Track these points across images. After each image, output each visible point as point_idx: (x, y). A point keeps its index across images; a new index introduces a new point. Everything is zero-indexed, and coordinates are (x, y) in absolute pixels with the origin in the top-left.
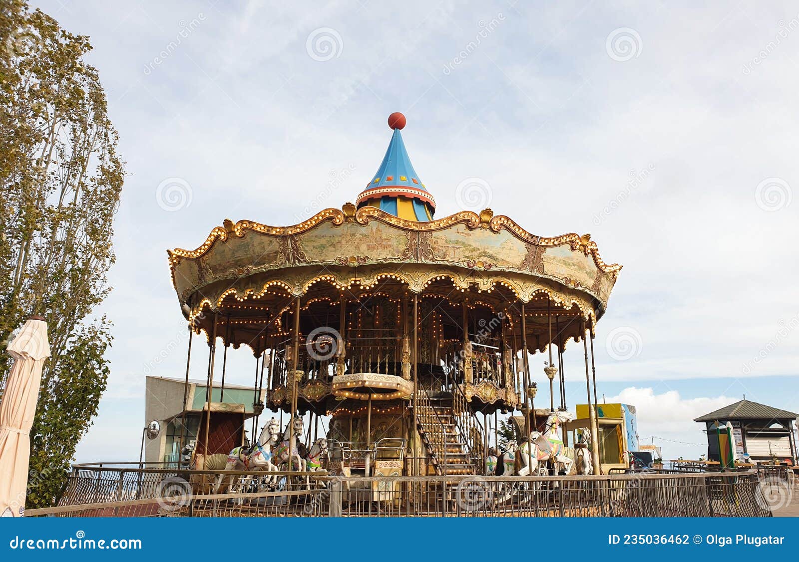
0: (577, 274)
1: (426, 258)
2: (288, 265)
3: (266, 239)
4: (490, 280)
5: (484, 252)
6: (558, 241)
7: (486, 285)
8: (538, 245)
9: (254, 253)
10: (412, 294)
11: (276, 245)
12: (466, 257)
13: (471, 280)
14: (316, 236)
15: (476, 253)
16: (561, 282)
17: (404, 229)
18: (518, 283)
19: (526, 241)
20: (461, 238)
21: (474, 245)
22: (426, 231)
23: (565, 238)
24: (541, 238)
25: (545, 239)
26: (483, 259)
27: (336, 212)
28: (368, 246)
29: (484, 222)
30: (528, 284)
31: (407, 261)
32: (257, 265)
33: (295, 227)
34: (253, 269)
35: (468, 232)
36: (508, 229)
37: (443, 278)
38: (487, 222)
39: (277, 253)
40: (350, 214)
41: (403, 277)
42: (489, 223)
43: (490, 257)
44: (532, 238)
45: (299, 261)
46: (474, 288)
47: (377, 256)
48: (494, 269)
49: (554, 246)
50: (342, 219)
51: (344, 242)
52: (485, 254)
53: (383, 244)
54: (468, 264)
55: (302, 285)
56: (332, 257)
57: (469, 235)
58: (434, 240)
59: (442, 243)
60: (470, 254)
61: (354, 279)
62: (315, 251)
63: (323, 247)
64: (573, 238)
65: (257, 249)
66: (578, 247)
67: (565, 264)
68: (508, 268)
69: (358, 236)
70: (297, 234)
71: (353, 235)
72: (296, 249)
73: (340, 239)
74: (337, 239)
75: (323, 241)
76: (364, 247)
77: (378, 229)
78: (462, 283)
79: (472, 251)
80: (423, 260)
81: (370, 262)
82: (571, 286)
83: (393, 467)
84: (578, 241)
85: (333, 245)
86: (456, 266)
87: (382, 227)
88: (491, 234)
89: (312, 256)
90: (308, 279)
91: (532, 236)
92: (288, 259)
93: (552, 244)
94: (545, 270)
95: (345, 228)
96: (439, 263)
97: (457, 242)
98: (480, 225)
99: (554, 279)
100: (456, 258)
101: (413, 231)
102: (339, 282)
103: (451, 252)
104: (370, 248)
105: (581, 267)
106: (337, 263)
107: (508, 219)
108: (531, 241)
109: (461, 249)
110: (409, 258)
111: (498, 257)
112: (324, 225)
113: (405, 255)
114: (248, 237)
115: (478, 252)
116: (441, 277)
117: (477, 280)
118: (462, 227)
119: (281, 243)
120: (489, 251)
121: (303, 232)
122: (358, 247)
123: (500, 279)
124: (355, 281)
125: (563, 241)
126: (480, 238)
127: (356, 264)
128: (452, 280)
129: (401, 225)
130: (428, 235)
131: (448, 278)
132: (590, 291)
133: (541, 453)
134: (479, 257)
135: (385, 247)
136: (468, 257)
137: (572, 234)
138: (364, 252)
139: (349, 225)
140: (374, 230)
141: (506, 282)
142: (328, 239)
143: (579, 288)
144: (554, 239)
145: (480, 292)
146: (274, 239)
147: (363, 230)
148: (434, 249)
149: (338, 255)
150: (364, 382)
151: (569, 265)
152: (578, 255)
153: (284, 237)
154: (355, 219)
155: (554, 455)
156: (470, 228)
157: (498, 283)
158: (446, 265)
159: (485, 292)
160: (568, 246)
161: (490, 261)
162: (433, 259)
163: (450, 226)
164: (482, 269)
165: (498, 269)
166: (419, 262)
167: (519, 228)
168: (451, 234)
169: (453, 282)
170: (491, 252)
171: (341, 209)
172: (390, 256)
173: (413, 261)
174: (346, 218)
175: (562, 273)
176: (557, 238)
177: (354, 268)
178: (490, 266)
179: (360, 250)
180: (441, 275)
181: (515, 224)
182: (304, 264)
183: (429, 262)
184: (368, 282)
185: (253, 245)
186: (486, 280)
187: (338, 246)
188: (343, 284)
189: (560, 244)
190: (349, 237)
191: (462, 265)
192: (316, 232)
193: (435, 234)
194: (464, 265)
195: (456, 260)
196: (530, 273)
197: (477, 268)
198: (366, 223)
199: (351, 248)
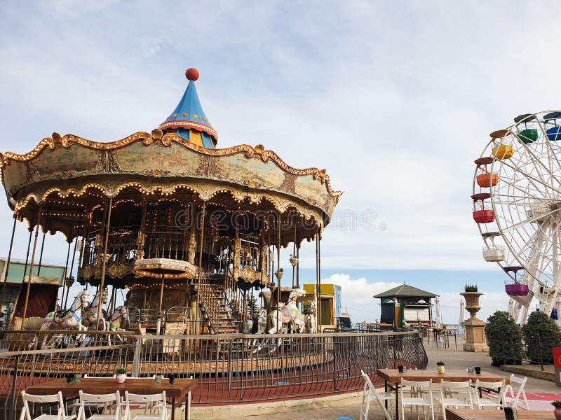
0: (316, 196)
1: (214, 176)
2: (104, 172)
3: (87, 151)
4: (259, 195)
5: (256, 175)
6: (305, 173)
7: (255, 199)
8: (292, 174)
9: (77, 162)
10: (202, 202)
11: (96, 157)
12: (243, 177)
13: (245, 194)
14: (129, 152)
15: (250, 176)
16: (306, 201)
17: (199, 153)
18: (277, 199)
19: (285, 170)
20: (240, 163)
21: (249, 170)
22: (216, 156)
23: (310, 171)
24: (295, 169)
26: (255, 180)
27: (147, 135)
28: (170, 163)
29: (257, 154)
30: (284, 200)
31: (200, 177)
32: (78, 170)
33: (113, 143)
34: (76, 174)
35: (245, 159)
36: (274, 161)
37: (225, 191)
38: (260, 155)
39: (96, 162)
40: (157, 137)
41: (195, 188)
43: (260, 179)
45: (114, 170)
46: (247, 200)
47: (175, 171)
48: (262, 188)
49: (302, 175)
50: (151, 141)
51: (151, 159)
52: (256, 177)
53: (181, 162)
54: (245, 183)
55: (115, 188)
56: (140, 169)
57: (246, 162)
58: (221, 163)
59: (226, 166)
60: (246, 176)
61: (156, 187)
62: (128, 163)
63: (134, 161)
64: (315, 172)
66: (317, 177)
67: (309, 188)
68: (272, 188)
69: (163, 155)
70: (113, 149)
71: (159, 154)
72: (112, 161)
73: (148, 156)
74: (145, 156)
75: (134, 156)
76: (166, 164)
77: (178, 151)
78: (239, 196)
79: (248, 174)
80: (211, 177)
81: (171, 175)
82: (311, 204)
84: (318, 173)
85: (142, 160)
86: (235, 184)
87: (182, 149)
88: (262, 162)
89: (124, 166)
90: (120, 184)
91: (289, 167)
92: (105, 168)
94: (296, 191)
95: (153, 148)
96: (223, 180)
97: (237, 166)
98: (254, 156)
99: (301, 198)
100: (235, 177)
101: (205, 155)
102: (144, 189)
103: (233, 173)
104: (171, 164)
105: (318, 192)
106: (145, 174)
107: (274, 153)
108: (288, 170)
109: (240, 172)
110: (202, 174)
111: (266, 179)
112: (136, 144)
113: (198, 172)
114: (73, 148)
115: (252, 175)
117: (250, 195)
118: (242, 156)
119: (100, 155)
120: (259, 175)
121: (119, 148)
122: (162, 163)
123: (265, 195)
124: (158, 188)
125: (308, 172)
126: (254, 165)
127: (160, 176)
128: (232, 193)
129: (196, 150)
130: (216, 159)
131: (229, 192)
132: (323, 208)
133: (285, 318)
134: (252, 178)
135: (183, 165)
136: (245, 178)
137: (315, 169)
138: (166, 166)
139: (156, 146)
140: (175, 151)
141: (269, 197)
142: (138, 155)
143: (316, 205)
144: (303, 170)
145: (251, 203)
146: (95, 152)
147: (167, 151)
148: (220, 169)
149: (145, 168)
150: (160, 265)
151: (311, 189)
152: (317, 183)
153: (103, 151)
154: (161, 142)
155: (293, 319)
156: (247, 157)
157: (264, 198)
158: (229, 182)
159: (254, 204)
160: (311, 177)
161: (259, 182)
162: (219, 177)
163: (232, 154)
164: (254, 187)
165: (264, 188)
166: (209, 178)
167: (281, 161)
168: (233, 160)
169: (232, 195)
170: (261, 176)
171: (150, 133)
172: (186, 172)
173: (204, 177)
174: (154, 140)
175: (306, 194)
176: (305, 170)
177: (158, 178)
178: (260, 185)
179: (163, 166)
180: (223, 189)
181: (278, 158)
182: (118, 173)
183: (216, 179)
184: (168, 190)
185: (76, 155)
186: (256, 195)
187: (146, 161)
188: (148, 190)
189: (306, 175)
190: (155, 155)
191: (240, 183)
192: (129, 149)
193: (221, 159)
194: (241, 183)
195: (236, 179)
196: (285, 192)
197: (250, 186)
198: (170, 146)
199: (156, 163)
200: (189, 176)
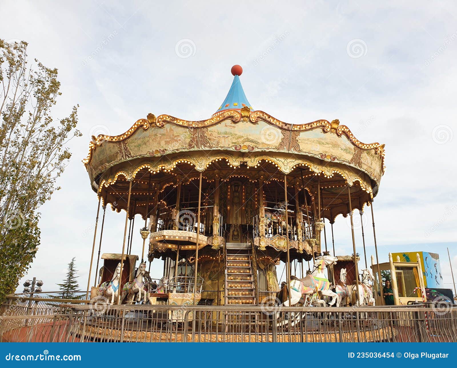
0: (332, 150)
1: (205, 146)
2: (123, 160)
3: (111, 145)
4: (256, 159)
5: (247, 139)
6: (310, 127)
7: (253, 163)
8: (292, 130)
9: (107, 155)
10: (197, 173)
11: (116, 149)
12: (233, 143)
13: (241, 160)
14: (136, 139)
15: (241, 140)
16: (317, 157)
17: (189, 128)
18: (280, 159)
19: (281, 128)
20: (228, 130)
21: (239, 134)
22: (203, 127)
23: (315, 124)
24: (294, 125)
25: (298, 125)
26: (247, 144)
27: (144, 121)
28: (166, 141)
29: (244, 117)
30: (289, 160)
31: (192, 149)
32: (108, 162)
33: (124, 134)
34: (108, 165)
35: (233, 125)
36: (265, 120)
37: (220, 160)
39: (117, 153)
40: (152, 121)
41: (191, 161)
42: (248, 117)
43: (252, 141)
44: (286, 125)
45: (129, 157)
46: (244, 165)
47: (171, 149)
48: (256, 150)
49: (306, 130)
50: (148, 125)
51: (151, 141)
52: (248, 140)
53: (174, 139)
54: (236, 148)
55: (132, 172)
56: (145, 152)
57: (234, 127)
58: (210, 133)
59: (215, 134)
60: (236, 141)
61: (161, 166)
62: (136, 149)
63: (139, 146)
64: (323, 123)
65: (108, 152)
66: (328, 130)
67: (319, 143)
68: (268, 148)
70: (126, 139)
71: (156, 135)
72: (126, 149)
73: (148, 139)
74: (147, 139)
75: (139, 142)
76: (163, 143)
77: (171, 130)
78: (234, 163)
79: (238, 139)
80: (203, 148)
81: (168, 152)
82: (328, 160)
83: (185, 298)
84: (327, 125)
85: (145, 144)
86: (226, 150)
87: (174, 127)
88: (252, 125)
89: (136, 153)
90: (136, 168)
91: (286, 124)
92: (123, 156)
93: (304, 129)
94: (301, 148)
95: (151, 131)
96: (214, 149)
97: (226, 133)
98: (242, 119)
99: (310, 155)
100: (226, 144)
101: (194, 128)
102: (152, 169)
103: (222, 140)
104: (167, 143)
105: (335, 145)
106: (148, 155)
107: (263, 112)
108: (286, 128)
109: (230, 138)
110: (194, 147)
111: (259, 141)
112: (139, 131)
113: (190, 145)
115: (242, 139)
116: (218, 159)
117: (246, 159)
118: (228, 122)
119: (119, 146)
120: (251, 138)
121: (129, 137)
122: (159, 143)
123: (264, 158)
125: (314, 125)
126: (243, 129)
127: (159, 155)
128: (227, 160)
129: (186, 125)
130: (205, 129)
131: (224, 160)
132: (350, 163)
133: (305, 288)
134: (243, 142)
135: (176, 141)
136: (235, 143)
137: (322, 120)
138: (163, 145)
139: (153, 128)
140: (168, 129)
141: (269, 159)
142: (142, 140)
143: (336, 161)
144: (305, 125)
145: (248, 168)
146: (115, 145)
147: (162, 131)
148: (210, 139)
149: (148, 149)
151: (323, 143)
152: (331, 136)
153: (119, 142)
154: (156, 125)
155: (319, 290)
156: (235, 122)
157: (263, 161)
158: (220, 150)
159: (252, 168)
160: (320, 130)
161: (252, 145)
162: (210, 147)
163: (219, 122)
164: (247, 151)
165: (260, 150)
166: (201, 149)
167: (274, 119)
168: (220, 128)
169: (228, 162)
170: (252, 138)
171: (146, 118)
172: (180, 147)
173: (196, 149)
174: (151, 124)
175: (317, 150)
176: (309, 124)
177: (158, 157)
178: (253, 148)
179: (160, 145)
180: (220, 158)
181: (269, 117)
182: (131, 159)
183: (207, 149)
184: (170, 167)
185: (106, 150)
186: (253, 159)
187: (148, 144)
188: (154, 170)
189: (312, 129)
190: (153, 137)
191: (231, 149)
192: (135, 136)
193: (209, 129)
194: (233, 149)
195: (226, 146)
196: (287, 152)
197: (243, 151)
198: (163, 126)
199: (155, 144)
200: (183, 150)
